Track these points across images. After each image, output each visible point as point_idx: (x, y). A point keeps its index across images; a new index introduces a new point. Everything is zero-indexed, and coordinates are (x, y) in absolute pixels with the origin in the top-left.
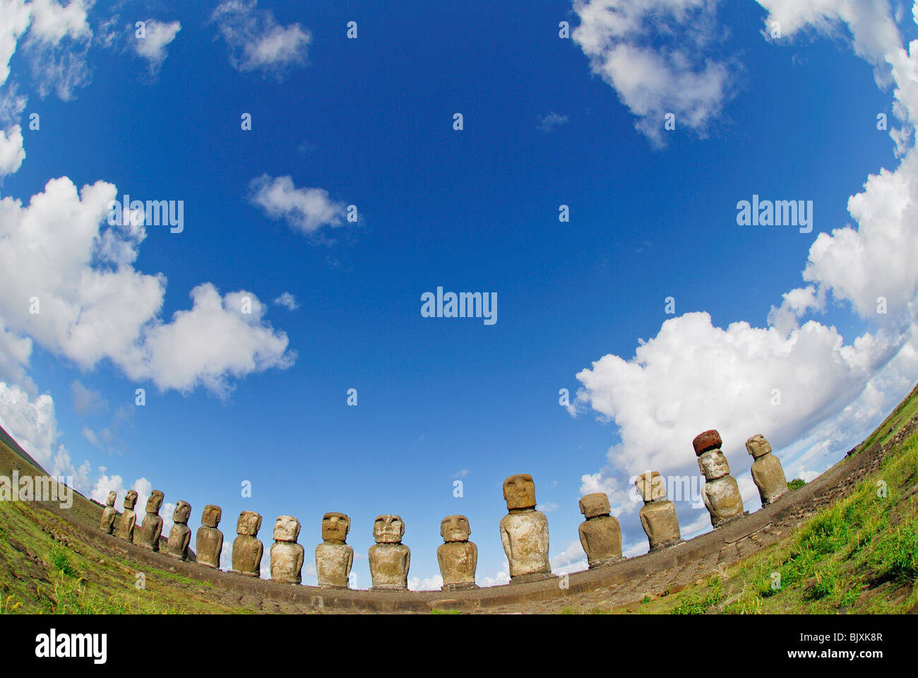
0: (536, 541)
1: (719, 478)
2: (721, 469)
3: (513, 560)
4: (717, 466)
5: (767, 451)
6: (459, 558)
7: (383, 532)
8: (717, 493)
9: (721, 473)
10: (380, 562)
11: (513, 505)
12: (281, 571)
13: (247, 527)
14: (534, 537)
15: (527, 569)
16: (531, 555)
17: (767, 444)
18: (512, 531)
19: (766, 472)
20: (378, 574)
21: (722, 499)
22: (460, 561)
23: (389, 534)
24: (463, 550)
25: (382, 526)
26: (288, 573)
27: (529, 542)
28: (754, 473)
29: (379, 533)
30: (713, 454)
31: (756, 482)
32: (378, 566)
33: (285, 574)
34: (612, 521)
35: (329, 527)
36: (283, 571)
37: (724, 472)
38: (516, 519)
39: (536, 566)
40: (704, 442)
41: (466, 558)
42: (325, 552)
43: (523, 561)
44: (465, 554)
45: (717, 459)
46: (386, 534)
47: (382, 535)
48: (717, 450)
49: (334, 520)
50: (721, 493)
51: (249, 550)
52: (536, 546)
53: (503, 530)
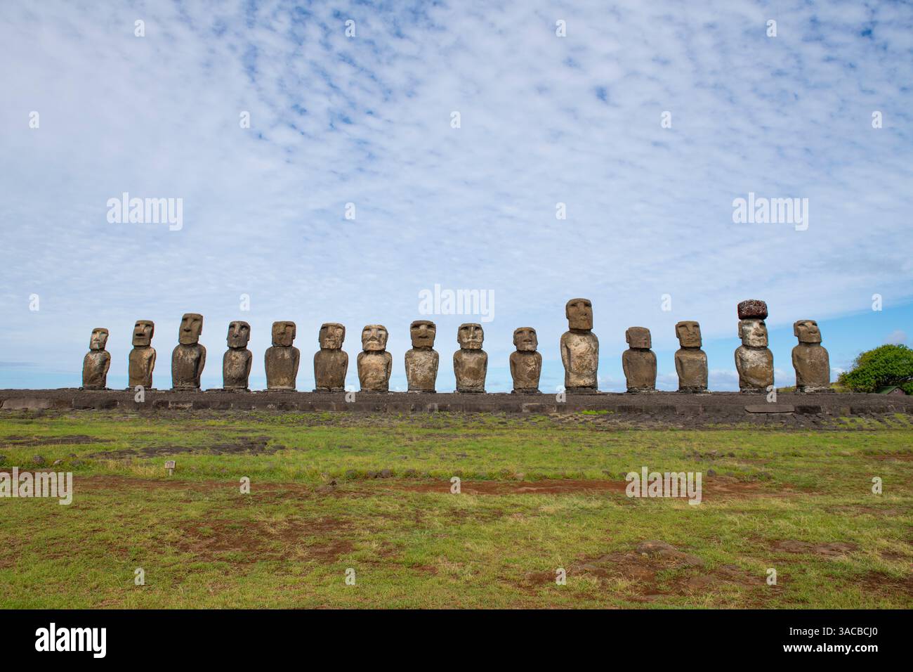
0: (590, 360)
1: (755, 347)
2: (759, 340)
3: (571, 373)
4: (756, 337)
5: (815, 341)
6: (530, 366)
7: (470, 340)
8: (750, 360)
9: (758, 344)
10: (467, 367)
11: (575, 326)
12: (375, 381)
13: (335, 341)
14: (589, 356)
15: (581, 382)
16: (585, 372)
17: (817, 334)
18: (572, 347)
19: (808, 361)
20: (465, 378)
21: (754, 368)
22: (530, 369)
23: (474, 342)
24: (533, 359)
25: (468, 334)
26: (381, 383)
27: (585, 360)
28: (795, 356)
29: (466, 340)
30: (756, 324)
31: (794, 366)
32: (465, 370)
33: (378, 383)
34: (651, 356)
35: (420, 335)
36: (377, 381)
37: (762, 344)
38: (576, 339)
39: (588, 381)
40: (750, 310)
41: (534, 366)
42: (416, 359)
43: (579, 375)
44: (534, 363)
45: (757, 329)
46: (473, 342)
47: (469, 343)
48: (760, 321)
49: (423, 328)
50: (753, 363)
51: (338, 364)
52: (590, 364)
53: (564, 345)
